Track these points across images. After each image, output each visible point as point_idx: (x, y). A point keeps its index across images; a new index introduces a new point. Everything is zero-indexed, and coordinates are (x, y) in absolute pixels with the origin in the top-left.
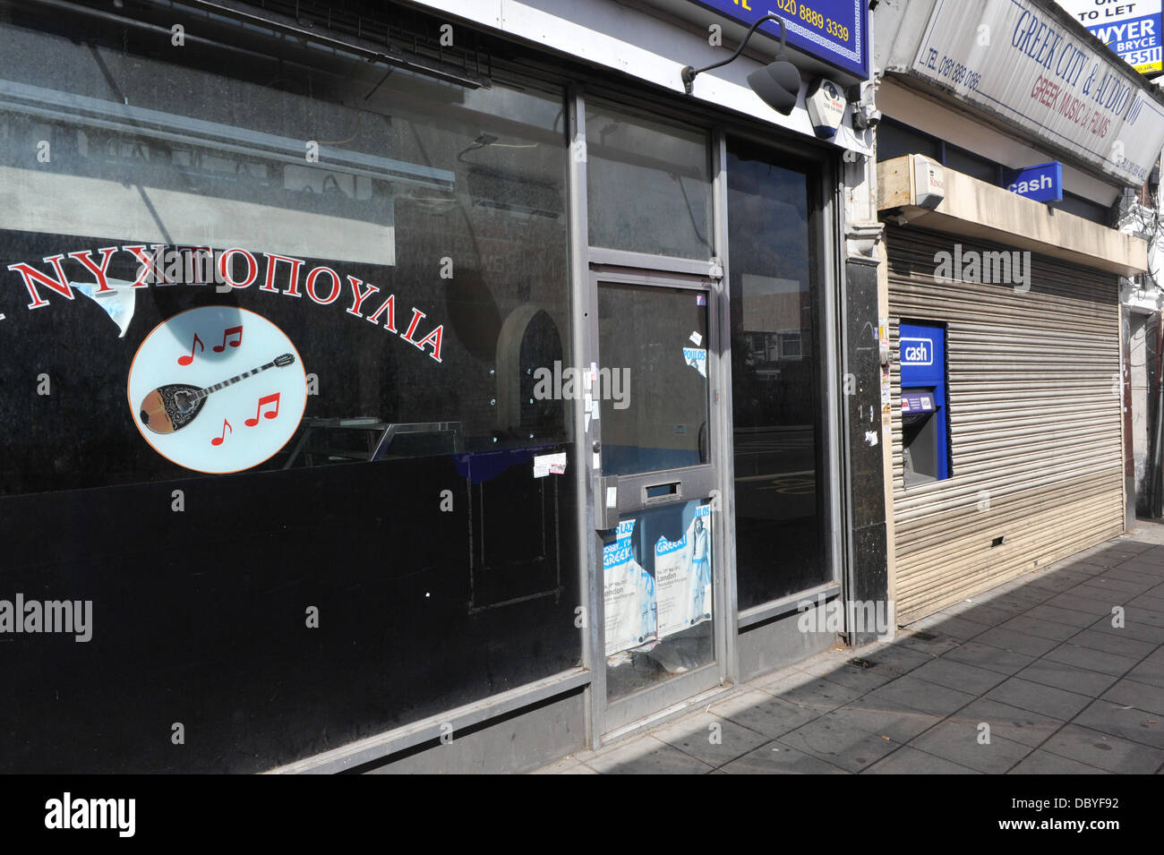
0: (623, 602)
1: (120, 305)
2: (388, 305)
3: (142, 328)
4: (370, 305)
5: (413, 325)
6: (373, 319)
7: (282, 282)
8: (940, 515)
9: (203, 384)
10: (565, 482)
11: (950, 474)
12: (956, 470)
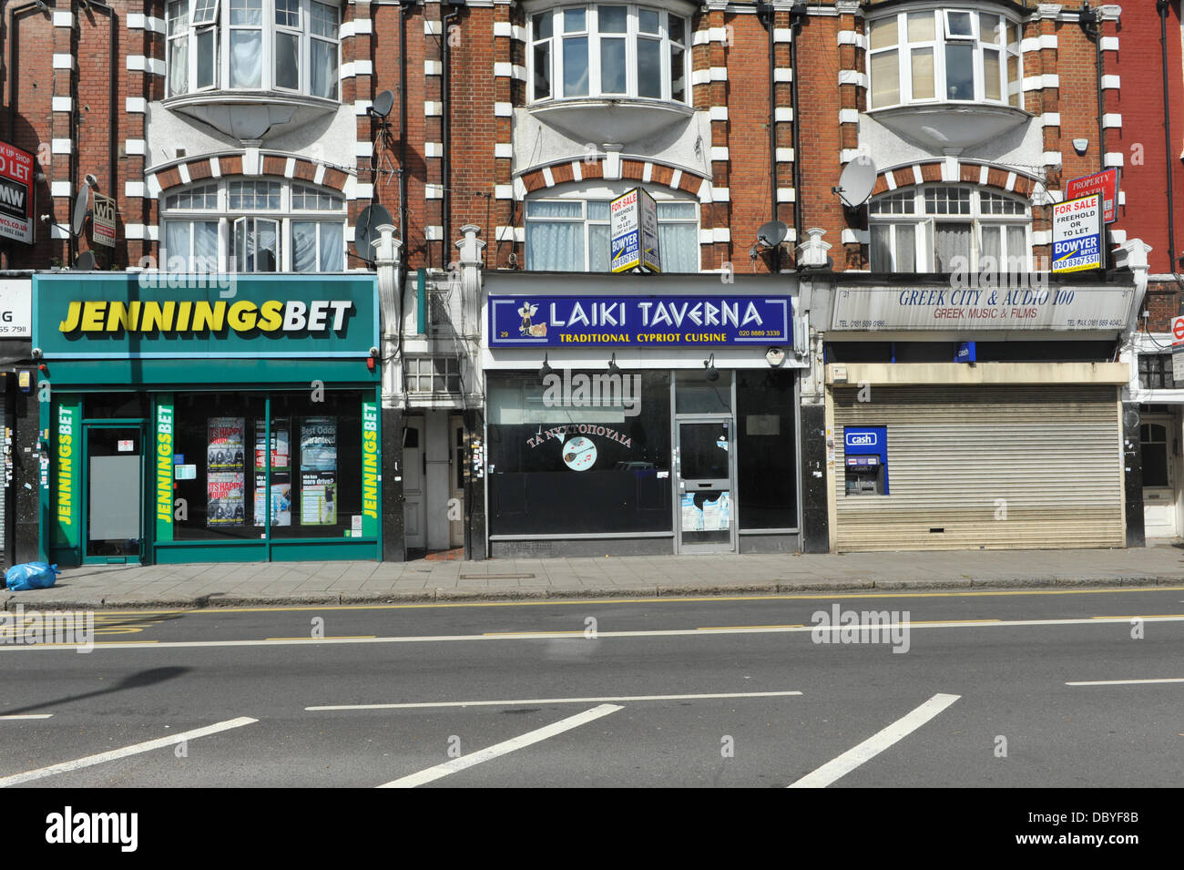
0: (690, 517)
1: (561, 437)
2: (616, 434)
3: (565, 441)
4: (612, 435)
5: (622, 439)
6: (612, 438)
7: (592, 431)
8: (878, 511)
9: (576, 452)
10: (668, 480)
11: (888, 494)
12: (891, 492)
